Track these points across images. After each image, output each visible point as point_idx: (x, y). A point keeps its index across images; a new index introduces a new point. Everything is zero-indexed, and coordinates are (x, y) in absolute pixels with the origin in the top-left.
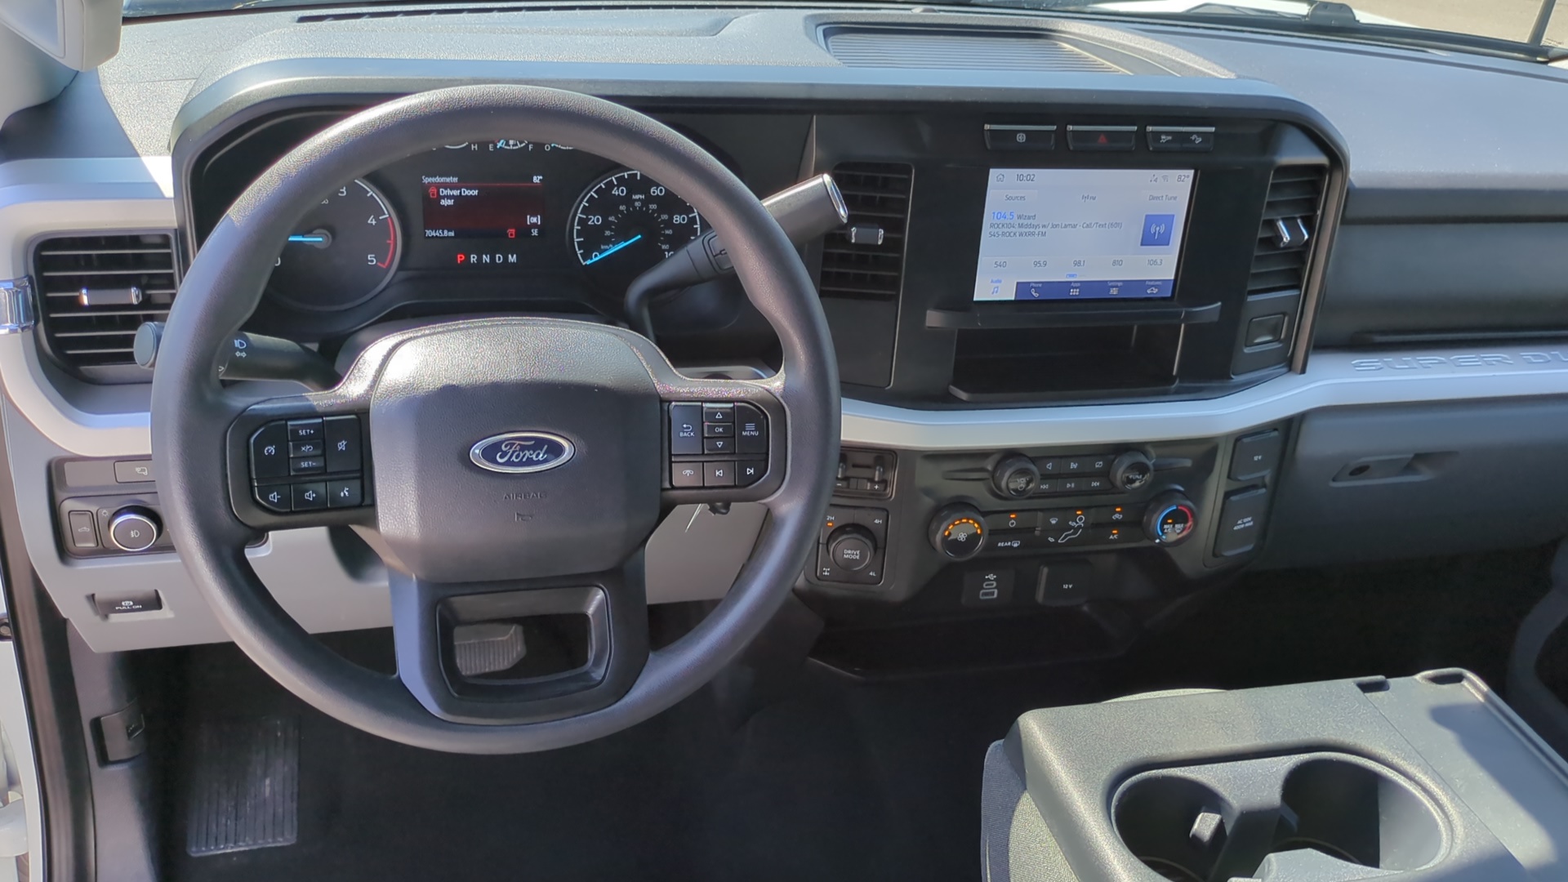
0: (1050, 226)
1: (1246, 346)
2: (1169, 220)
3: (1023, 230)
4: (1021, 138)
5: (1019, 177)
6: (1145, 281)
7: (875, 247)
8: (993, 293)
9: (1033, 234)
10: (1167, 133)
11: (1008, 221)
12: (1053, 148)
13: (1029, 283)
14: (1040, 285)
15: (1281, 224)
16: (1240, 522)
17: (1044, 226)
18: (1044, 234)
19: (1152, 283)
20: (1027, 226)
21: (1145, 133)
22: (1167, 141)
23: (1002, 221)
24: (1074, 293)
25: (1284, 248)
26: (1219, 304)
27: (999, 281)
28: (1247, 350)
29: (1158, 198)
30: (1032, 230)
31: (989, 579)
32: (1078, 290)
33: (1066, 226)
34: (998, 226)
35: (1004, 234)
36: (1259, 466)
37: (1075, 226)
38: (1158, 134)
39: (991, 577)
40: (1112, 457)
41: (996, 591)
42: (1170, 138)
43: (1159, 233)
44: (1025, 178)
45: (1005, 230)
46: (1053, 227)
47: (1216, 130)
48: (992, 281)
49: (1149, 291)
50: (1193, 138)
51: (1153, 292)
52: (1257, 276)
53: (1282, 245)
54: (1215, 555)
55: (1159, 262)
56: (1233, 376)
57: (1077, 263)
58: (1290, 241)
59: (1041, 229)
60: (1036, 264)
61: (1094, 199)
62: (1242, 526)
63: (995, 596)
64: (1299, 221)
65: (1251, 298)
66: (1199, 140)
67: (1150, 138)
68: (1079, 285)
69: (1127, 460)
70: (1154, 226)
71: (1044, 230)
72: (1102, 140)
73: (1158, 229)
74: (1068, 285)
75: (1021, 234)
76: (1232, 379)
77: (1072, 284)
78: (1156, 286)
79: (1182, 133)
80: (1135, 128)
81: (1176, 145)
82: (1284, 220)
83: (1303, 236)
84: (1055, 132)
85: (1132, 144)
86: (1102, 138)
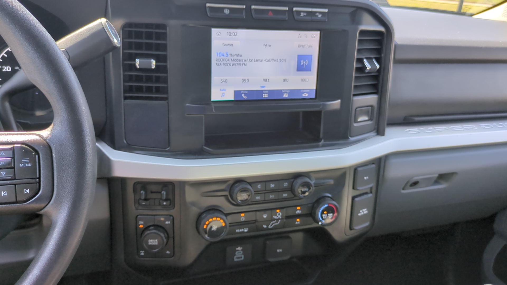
0: (248, 60)
1: (355, 123)
2: (309, 58)
3: (234, 62)
4: (227, 12)
5: (229, 34)
6: (301, 90)
7: (150, 70)
8: (222, 96)
9: (240, 65)
10: (304, 12)
11: (226, 58)
12: (244, 17)
13: (241, 91)
14: (247, 92)
15: (365, 60)
16: (361, 211)
17: (245, 60)
18: (246, 65)
19: (305, 91)
20: (236, 60)
21: (292, 11)
22: (304, 16)
23: (222, 57)
24: (265, 96)
25: (368, 73)
26: (339, 101)
27: (225, 90)
28: (355, 125)
29: (303, 46)
30: (239, 62)
31: (238, 250)
32: (267, 95)
33: (257, 61)
34: (220, 60)
35: (224, 64)
36: (367, 182)
37: (262, 61)
38: (299, 12)
39: (239, 248)
40: (292, 180)
41: (243, 256)
42: (305, 14)
43: (305, 65)
44: (232, 35)
45: (225, 62)
46: (250, 61)
47: (328, 11)
48: (221, 90)
49: (303, 95)
50: (317, 14)
51: (305, 95)
52: (356, 87)
53: (366, 71)
54: (351, 228)
55: (307, 80)
56: (350, 138)
57: (265, 80)
58: (371, 69)
59: (244, 62)
60: (243, 80)
61: (270, 46)
62: (362, 213)
63: (243, 258)
64: (374, 60)
65: (354, 99)
66: (320, 16)
67: (295, 14)
68: (267, 92)
69: (300, 181)
70: (302, 61)
71: (245, 62)
72: (270, 15)
73: (304, 62)
74: (261, 92)
75: (233, 65)
77: (264, 92)
78: (307, 93)
79: (311, 12)
80: (287, 8)
81: (309, 18)
82: (367, 58)
83: (376, 67)
84: (245, 9)
85: (286, 17)
86: (270, 13)
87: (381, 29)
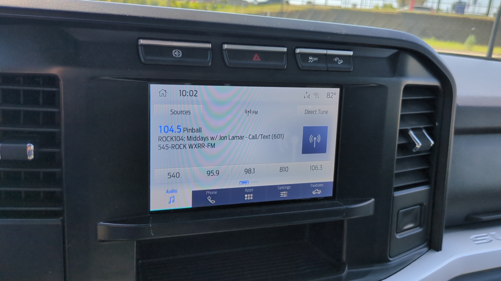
0: (218, 138)
1: (397, 233)
2: (323, 131)
3: (192, 142)
4: (177, 54)
5: (182, 93)
6: (310, 184)
7: (27, 163)
8: (170, 202)
9: (202, 146)
10: (314, 55)
11: (177, 135)
12: (210, 64)
13: (205, 191)
14: (216, 193)
15: (411, 133)
17: (212, 138)
18: (213, 146)
19: (315, 186)
20: (196, 138)
21: (295, 54)
22: (314, 62)
23: (170, 134)
24: (249, 197)
25: (418, 152)
26: (373, 200)
27: (174, 191)
28: (398, 236)
29: (311, 112)
30: (201, 142)
32: (252, 195)
33: (233, 138)
34: (166, 139)
35: (173, 147)
37: (242, 138)
38: (306, 56)
42: (316, 59)
43: (317, 142)
44: (188, 94)
45: (175, 143)
46: (221, 138)
47: (354, 53)
48: (167, 192)
49: (314, 193)
50: (336, 59)
51: (317, 193)
52: (398, 175)
53: (414, 151)
55: (319, 168)
56: (390, 259)
57: (248, 171)
58: (421, 147)
59: (210, 141)
60: (209, 173)
61: (256, 113)
64: (425, 131)
65: (397, 194)
66: (341, 62)
67: (299, 58)
68: (252, 190)
70: (311, 137)
71: (213, 142)
72: (256, 59)
73: (315, 139)
74: (241, 191)
75: (191, 146)
76: (390, 261)
77: (246, 190)
78: (319, 188)
79: (326, 55)
80: (285, 49)
81: (322, 66)
82: (413, 130)
83: (431, 143)
84: (211, 49)
85: (284, 64)
86: (256, 56)
87: (434, 82)
